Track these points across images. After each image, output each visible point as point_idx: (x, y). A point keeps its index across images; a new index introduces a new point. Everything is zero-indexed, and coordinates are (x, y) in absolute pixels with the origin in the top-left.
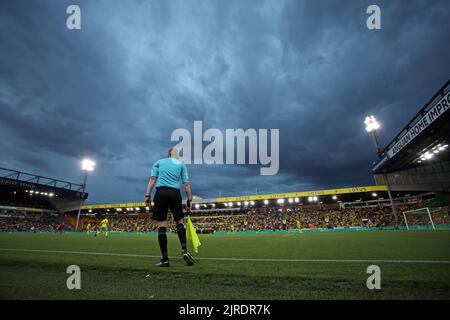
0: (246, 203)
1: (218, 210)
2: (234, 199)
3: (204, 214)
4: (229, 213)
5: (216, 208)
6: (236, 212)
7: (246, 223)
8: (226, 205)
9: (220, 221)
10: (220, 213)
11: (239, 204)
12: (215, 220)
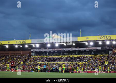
0: (108, 43)
1: (78, 49)
2: (95, 38)
3: (64, 53)
4: (90, 52)
5: (76, 47)
6: (96, 52)
7: (106, 63)
8: (87, 44)
9: (81, 60)
10: (80, 52)
11: (100, 43)
12: (75, 59)
